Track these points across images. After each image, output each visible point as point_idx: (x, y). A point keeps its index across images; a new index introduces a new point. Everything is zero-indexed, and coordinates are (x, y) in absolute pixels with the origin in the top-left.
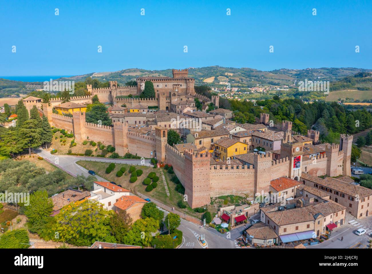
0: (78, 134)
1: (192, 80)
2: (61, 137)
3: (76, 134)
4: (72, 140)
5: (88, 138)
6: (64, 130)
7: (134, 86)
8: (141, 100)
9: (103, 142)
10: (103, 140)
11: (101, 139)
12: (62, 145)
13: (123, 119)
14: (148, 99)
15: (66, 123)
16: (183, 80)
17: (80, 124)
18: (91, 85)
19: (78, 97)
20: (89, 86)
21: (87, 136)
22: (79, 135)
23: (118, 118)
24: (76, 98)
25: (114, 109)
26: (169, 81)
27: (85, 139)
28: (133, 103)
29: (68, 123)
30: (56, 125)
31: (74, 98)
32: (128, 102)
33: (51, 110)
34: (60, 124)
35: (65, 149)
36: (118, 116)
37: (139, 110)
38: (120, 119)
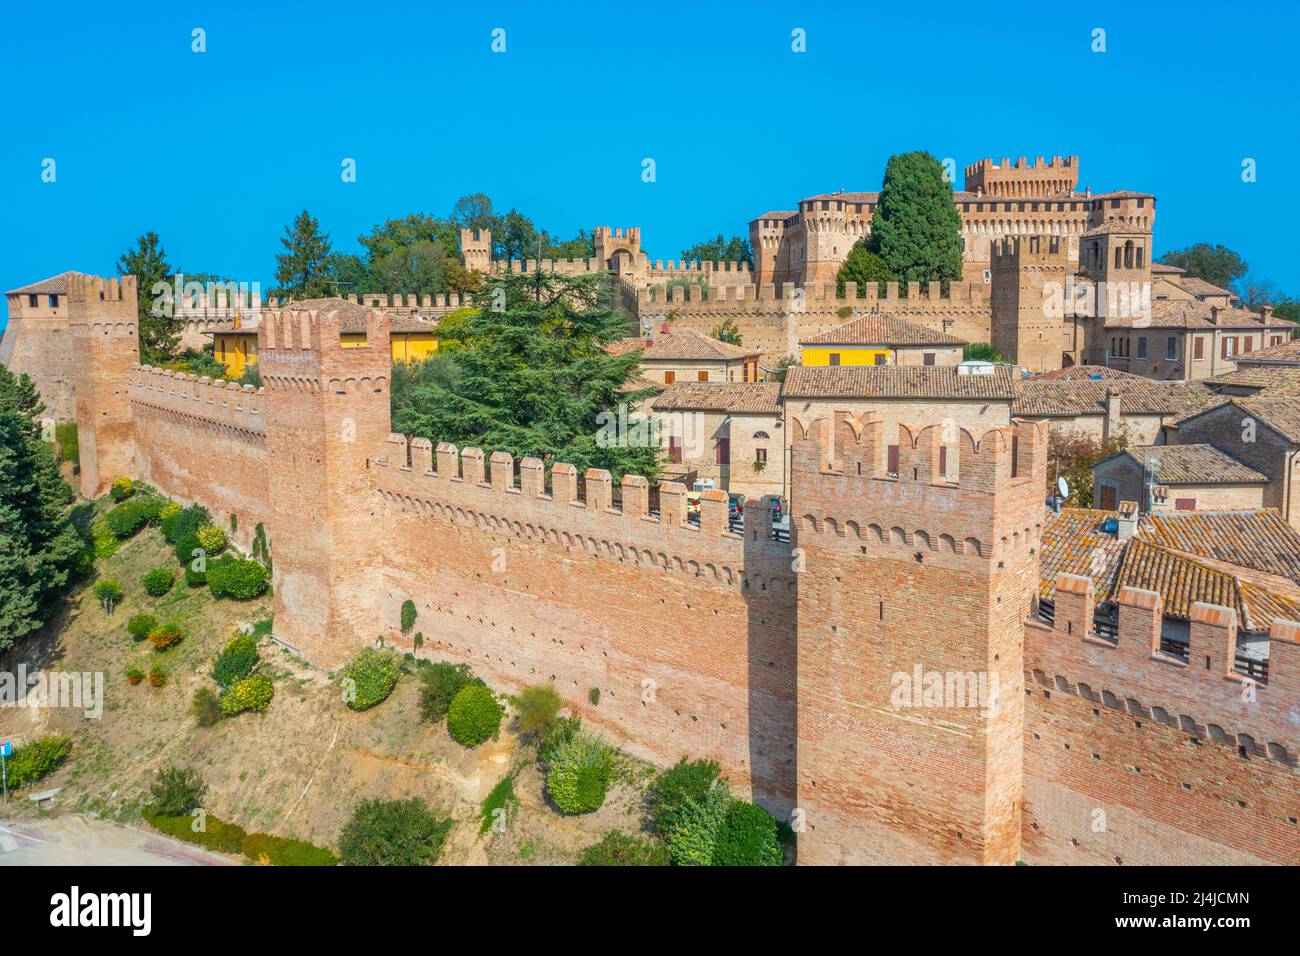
0: (307, 567)
1: (1140, 204)
2: (158, 587)
3: (289, 565)
4: (246, 626)
5: (409, 613)
6: (198, 517)
7: (734, 265)
8: (862, 294)
9: (594, 696)
10: (593, 667)
11: (562, 656)
12: (136, 679)
13: (766, 424)
14: (914, 287)
15: (223, 444)
16: (1073, 207)
17: (320, 455)
18: (486, 236)
19: (398, 301)
20: (477, 238)
21: (400, 596)
22: (312, 579)
23: (718, 420)
24: (383, 303)
25: (661, 353)
26: (981, 216)
27: (382, 628)
28: (792, 320)
29: (237, 445)
30: (157, 467)
31: (376, 303)
32: (759, 314)
33: (122, 332)
34: (180, 456)
35: (148, 731)
36: (713, 402)
37: (890, 355)
38: (734, 420)
